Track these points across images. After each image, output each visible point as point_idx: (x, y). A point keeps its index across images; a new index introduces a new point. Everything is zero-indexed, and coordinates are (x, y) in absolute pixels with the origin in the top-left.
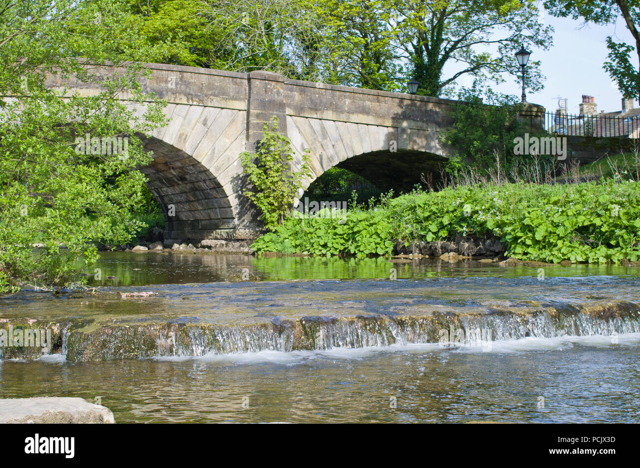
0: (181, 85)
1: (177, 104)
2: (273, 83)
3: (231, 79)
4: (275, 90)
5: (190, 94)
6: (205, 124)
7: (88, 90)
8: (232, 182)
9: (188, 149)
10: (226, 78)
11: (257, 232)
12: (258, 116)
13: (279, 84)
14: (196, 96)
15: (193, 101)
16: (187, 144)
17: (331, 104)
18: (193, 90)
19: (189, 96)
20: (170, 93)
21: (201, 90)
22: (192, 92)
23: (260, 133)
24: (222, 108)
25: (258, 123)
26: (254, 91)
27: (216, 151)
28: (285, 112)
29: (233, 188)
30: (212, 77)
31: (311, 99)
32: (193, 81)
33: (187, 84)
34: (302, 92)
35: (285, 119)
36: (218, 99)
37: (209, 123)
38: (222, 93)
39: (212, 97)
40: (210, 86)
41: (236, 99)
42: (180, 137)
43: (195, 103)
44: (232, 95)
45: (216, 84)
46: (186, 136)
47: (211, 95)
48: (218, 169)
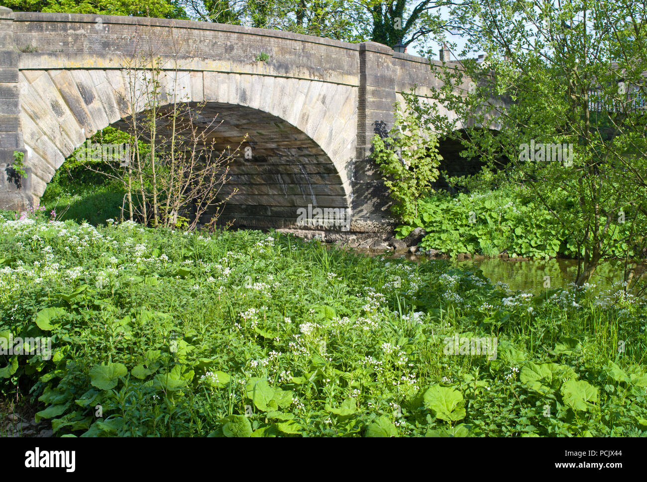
0: (303, 57)
1: (300, 79)
2: (384, 56)
3: (345, 51)
4: (385, 64)
5: (312, 68)
6: (323, 102)
7: (221, 62)
8: (346, 167)
9: (309, 131)
10: (342, 50)
11: (383, 224)
12: (374, 93)
13: (389, 57)
14: (317, 70)
15: (314, 76)
16: (308, 125)
17: (425, 79)
18: (313, 62)
19: (310, 68)
20: (294, 67)
21: (320, 62)
22: (313, 66)
23: (376, 113)
24: (338, 84)
25: (374, 102)
26: (369, 65)
27: (334, 132)
28: (394, 89)
29: (347, 174)
30: (329, 47)
31: (409, 74)
32: (313, 52)
33: (308, 56)
34: (403, 66)
35: (395, 97)
36: (336, 73)
37: (327, 101)
38: (338, 67)
39: (330, 71)
40: (329, 59)
41: (350, 74)
42: (303, 118)
43: (316, 78)
44: (346, 68)
45: (333, 56)
46: (308, 116)
47: (329, 69)
48: (335, 153)
